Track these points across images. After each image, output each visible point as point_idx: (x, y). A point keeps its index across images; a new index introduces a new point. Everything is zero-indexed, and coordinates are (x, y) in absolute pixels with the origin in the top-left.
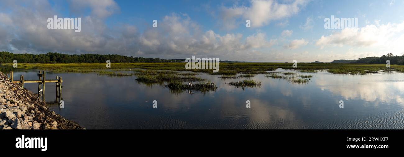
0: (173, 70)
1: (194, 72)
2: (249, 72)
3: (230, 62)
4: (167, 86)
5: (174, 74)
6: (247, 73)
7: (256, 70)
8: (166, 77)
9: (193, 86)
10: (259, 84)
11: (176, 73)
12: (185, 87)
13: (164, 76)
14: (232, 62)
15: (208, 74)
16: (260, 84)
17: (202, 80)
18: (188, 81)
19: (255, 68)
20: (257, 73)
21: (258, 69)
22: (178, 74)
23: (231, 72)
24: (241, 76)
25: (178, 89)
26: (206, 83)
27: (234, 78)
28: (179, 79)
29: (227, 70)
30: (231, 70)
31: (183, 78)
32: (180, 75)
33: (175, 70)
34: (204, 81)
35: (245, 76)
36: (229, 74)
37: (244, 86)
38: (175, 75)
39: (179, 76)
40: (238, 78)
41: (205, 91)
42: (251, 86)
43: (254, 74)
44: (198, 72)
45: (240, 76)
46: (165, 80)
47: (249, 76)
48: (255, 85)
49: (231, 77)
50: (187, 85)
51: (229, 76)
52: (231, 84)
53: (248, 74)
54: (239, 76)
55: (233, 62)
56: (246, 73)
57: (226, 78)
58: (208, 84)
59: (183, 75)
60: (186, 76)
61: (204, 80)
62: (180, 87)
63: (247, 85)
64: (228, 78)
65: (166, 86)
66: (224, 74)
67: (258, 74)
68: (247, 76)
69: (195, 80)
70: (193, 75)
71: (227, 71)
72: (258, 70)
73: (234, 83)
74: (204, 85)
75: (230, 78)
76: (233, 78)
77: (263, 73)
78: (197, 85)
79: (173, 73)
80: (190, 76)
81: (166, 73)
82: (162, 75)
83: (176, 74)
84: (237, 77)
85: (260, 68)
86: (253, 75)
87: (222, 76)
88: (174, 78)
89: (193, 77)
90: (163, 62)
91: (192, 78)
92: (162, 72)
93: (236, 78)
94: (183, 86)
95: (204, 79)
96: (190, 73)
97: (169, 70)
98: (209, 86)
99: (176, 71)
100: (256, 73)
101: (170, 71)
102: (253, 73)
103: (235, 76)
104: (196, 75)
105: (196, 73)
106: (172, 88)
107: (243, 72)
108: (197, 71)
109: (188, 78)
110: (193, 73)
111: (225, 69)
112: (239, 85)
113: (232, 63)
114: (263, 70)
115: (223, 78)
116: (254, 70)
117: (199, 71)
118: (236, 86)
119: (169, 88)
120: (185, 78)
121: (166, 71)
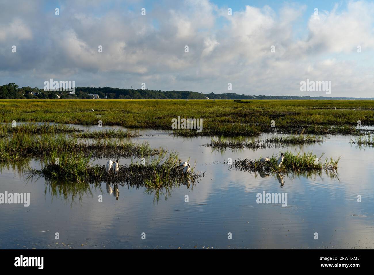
0: (62, 122)
1: (126, 127)
2: (299, 127)
3: (243, 97)
4: (39, 172)
5: (63, 134)
6: (294, 133)
7: (323, 123)
8: (38, 145)
9: (122, 170)
10: (333, 168)
11: (71, 131)
12: (96, 173)
13: (30, 142)
14: (247, 97)
15: (170, 134)
16: (336, 168)
17: (152, 153)
18: (109, 156)
19: (319, 116)
20: (328, 133)
21: (332, 118)
22: (77, 134)
23: (243, 129)
24: (276, 141)
25: (74, 180)
26: (161, 161)
27: (252, 147)
28: (78, 149)
29: (231, 122)
30: (245, 122)
31: (91, 148)
32: (84, 137)
33: (66, 123)
34: (157, 157)
35: (286, 142)
36: (237, 135)
37: (284, 172)
38: (67, 137)
39: (80, 142)
40: (263, 146)
41: (161, 186)
42: (307, 173)
43: (317, 134)
44: (141, 127)
45: (271, 141)
46: (34, 154)
47: (300, 142)
48: (319, 169)
49: (243, 143)
50: (102, 169)
51: (235, 141)
52: (243, 165)
53: (297, 136)
54: (267, 141)
55: (251, 97)
56: (289, 133)
57: (226, 145)
58: (169, 163)
59: (92, 136)
60: (102, 141)
61: (157, 152)
62: (81, 173)
63: (292, 169)
64: (233, 146)
65: (35, 172)
66: (219, 134)
67: (330, 135)
68: (293, 142)
69: (130, 152)
70: (125, 136)
71: (230, 126)
72: (330, 123)
73: (251, 163)
74: (159, 168)
75: (240, 146)
76: (248, 146)
77: (346, 132)
78: (134, 168)
79: (59, 131)
80: (116, 142)
81: (38, 131)
82: (24, 140)
83: (70, 134)
84: (260, 144)
85: (336, 115)
86: (312, 137)
87: (216, 139)
88: (65, 146)
89: (125, 142)
90: (28, 98)
91: (121, 148)
92: (24, 130)
93: (258, 147)
94: (91, 171)
95: (158, 149)
96: (116, 132)
97: (47, 124)
98: (174, 171)
99: (71, 127)
100: (323, 133)
101: (51, 125)
102: (312, 132)
103: (256, 140)
104: (134, 136)
105: (133, 132)
106: (55, 178)
107: (281, 129)
108: (139, 125)
109: (109, 147)
110: (124, 130)
111: (223, 118)
112: (267, 169)
113: (248, 100)
114: (347, 123)
115: (216, 145)
116: (318, 124)
117: (143, 124)
118: (257, 173)
119: (46, 178)
120: (99, 148)
121: (39, 125)
